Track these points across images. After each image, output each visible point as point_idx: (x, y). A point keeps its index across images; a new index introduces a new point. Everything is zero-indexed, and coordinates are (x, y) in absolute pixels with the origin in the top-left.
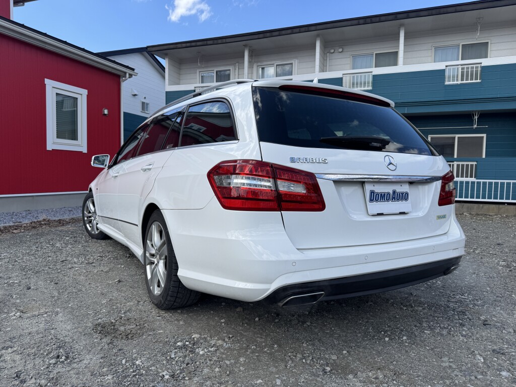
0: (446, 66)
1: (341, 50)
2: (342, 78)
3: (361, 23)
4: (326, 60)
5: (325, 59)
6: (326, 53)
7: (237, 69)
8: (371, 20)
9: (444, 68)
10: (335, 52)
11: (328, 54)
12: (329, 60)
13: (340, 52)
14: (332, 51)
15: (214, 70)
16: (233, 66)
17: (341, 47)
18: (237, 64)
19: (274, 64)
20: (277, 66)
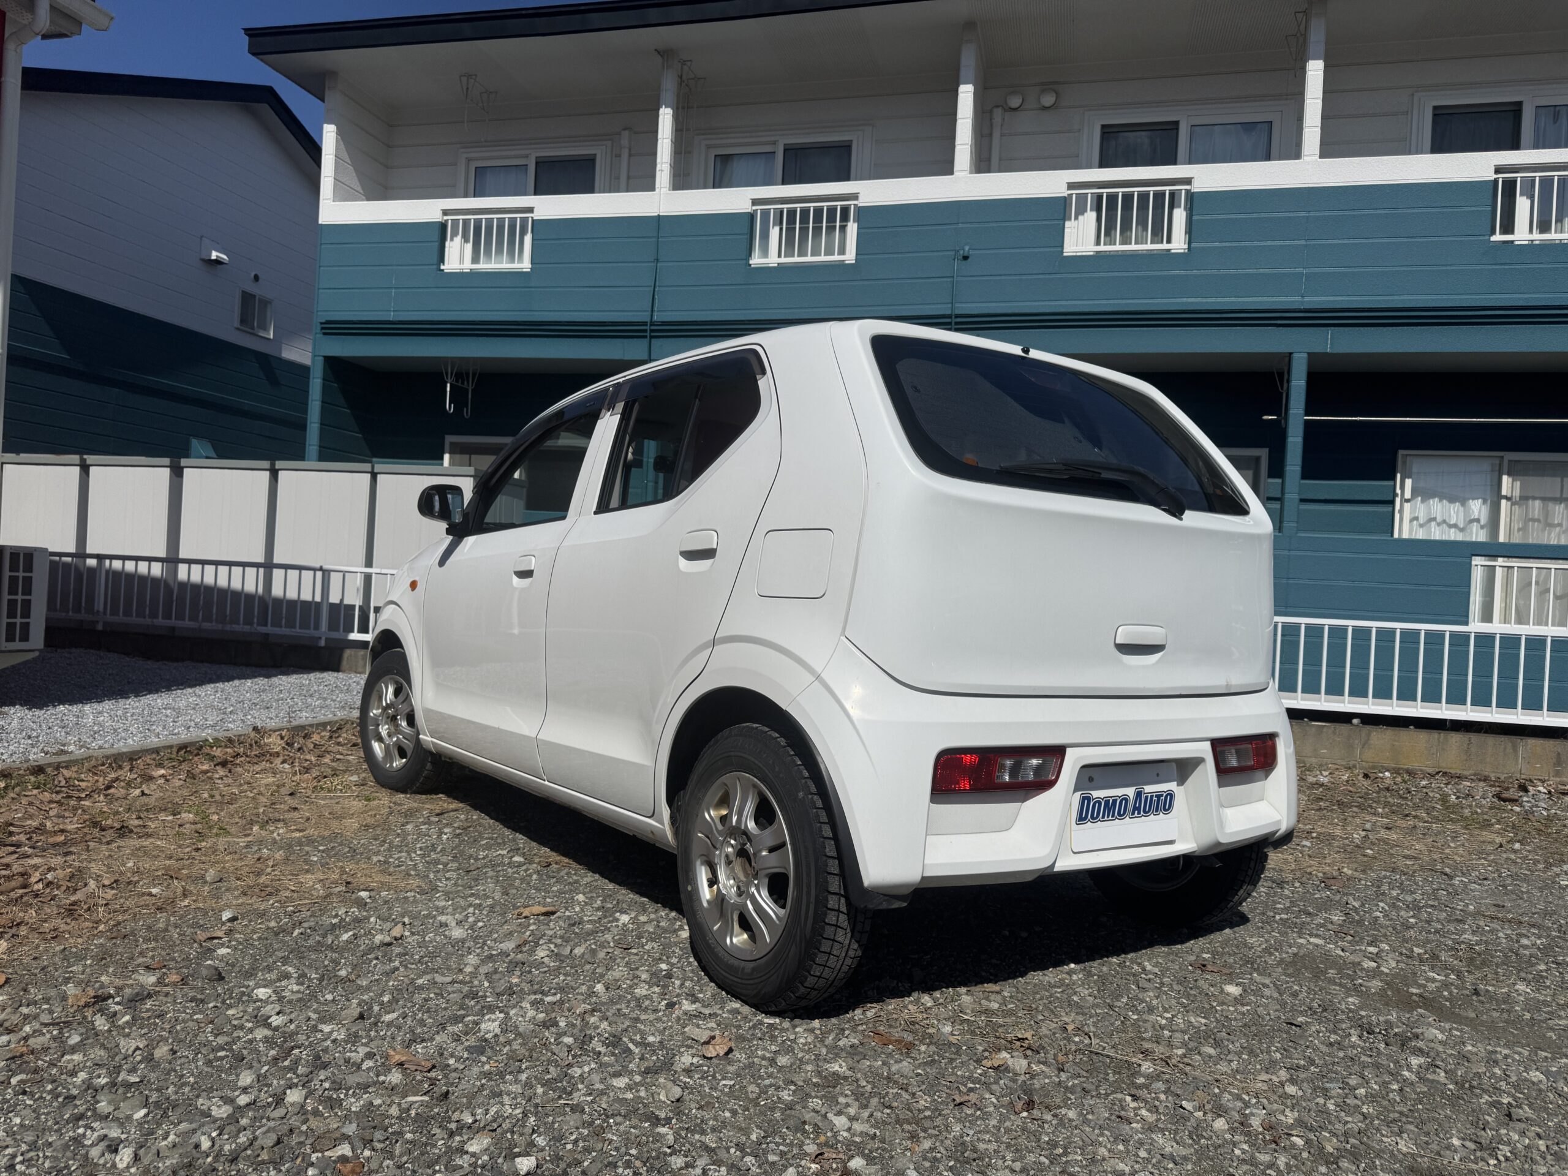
0: (1498, 170)
1: (1048, 100)
2: (1064, 200)
4: (991, 135)
5: (985, 130)
6: (988, 106)
7: (625, 157)
10: (1027, 105)
11: (997, 115)
12: (1002, 135)
13: (1045, 108)
14: (1015, 102)
15: (527, 156)
16: (609, 143)
17: (1047, 86)
18: (626, 134)
19: (774, 143)
20: (787, 150)
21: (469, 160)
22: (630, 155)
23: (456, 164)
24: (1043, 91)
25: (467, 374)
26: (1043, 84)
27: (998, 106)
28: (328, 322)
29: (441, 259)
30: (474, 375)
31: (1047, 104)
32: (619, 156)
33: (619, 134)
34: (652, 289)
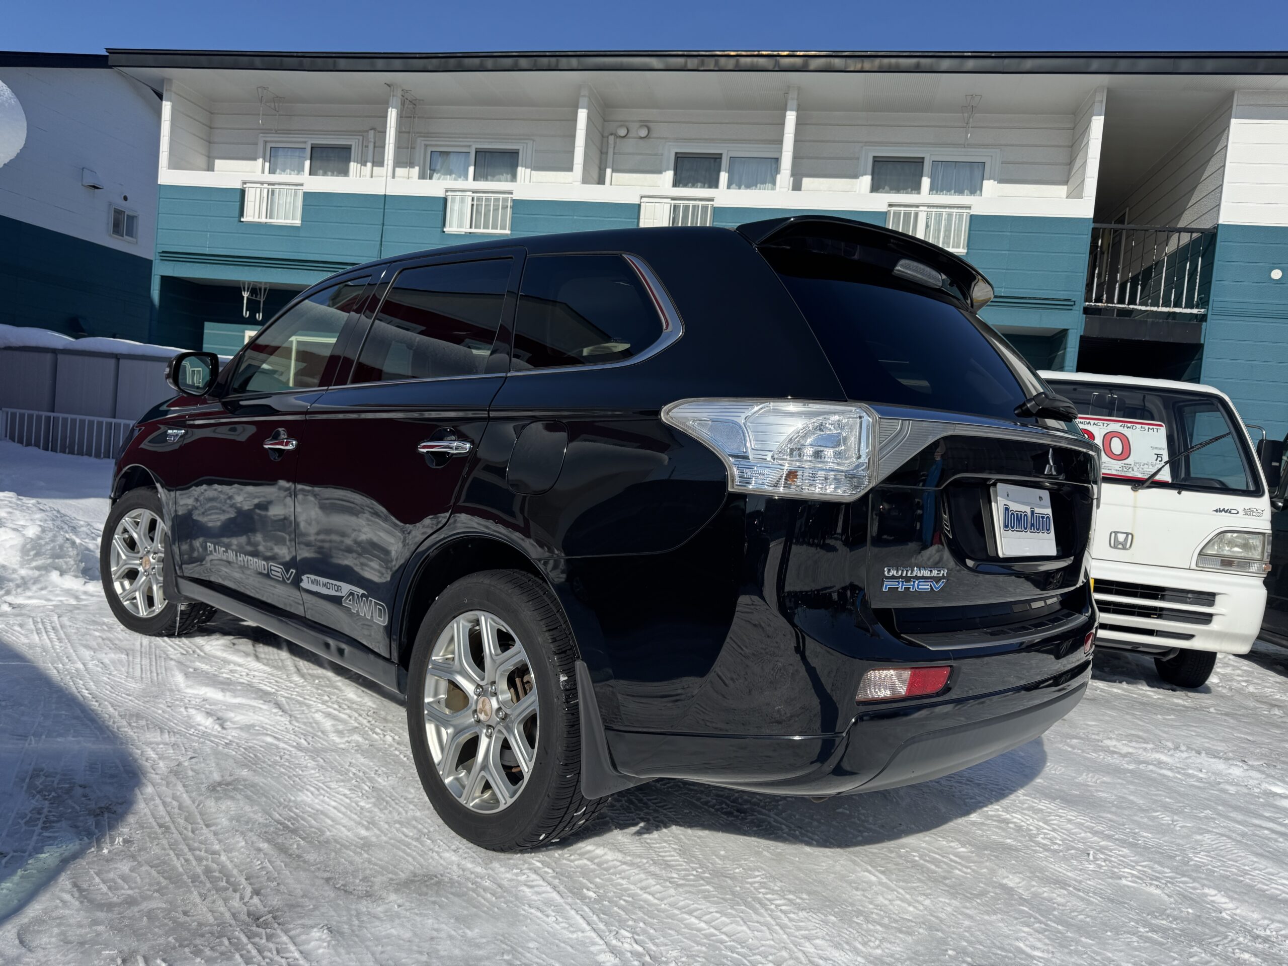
0: (890, 205)
1: (643, 132)
2: (639, 206)
3: (690, 67)
4: (607, 153)
5: (604, 150)
6: (606, 134)
7: (371, 146)
8: (716, 63)
9: (884, 208)
10: (630, 135)
11: (611, 138)
12: (614, 153)
13: (641, 138)
14: (623, 132)
15: (305, 142)
16: (361, 138)
17: (645, 124)
18: (372, 133)
19: (470, 146)
20: (477, 152)
21: (266, 142)
22: (375, 147)
23: (256, 144)
24: (641, 126)
25: (260, 289)
26: (641, 121)
27: (612, 134)
28: (163, 252)
29: (242, 214)
30: (265, 290)
31: (643, 136)
32: (367, 147)
33: (367, 131)
34: (379, 243)
